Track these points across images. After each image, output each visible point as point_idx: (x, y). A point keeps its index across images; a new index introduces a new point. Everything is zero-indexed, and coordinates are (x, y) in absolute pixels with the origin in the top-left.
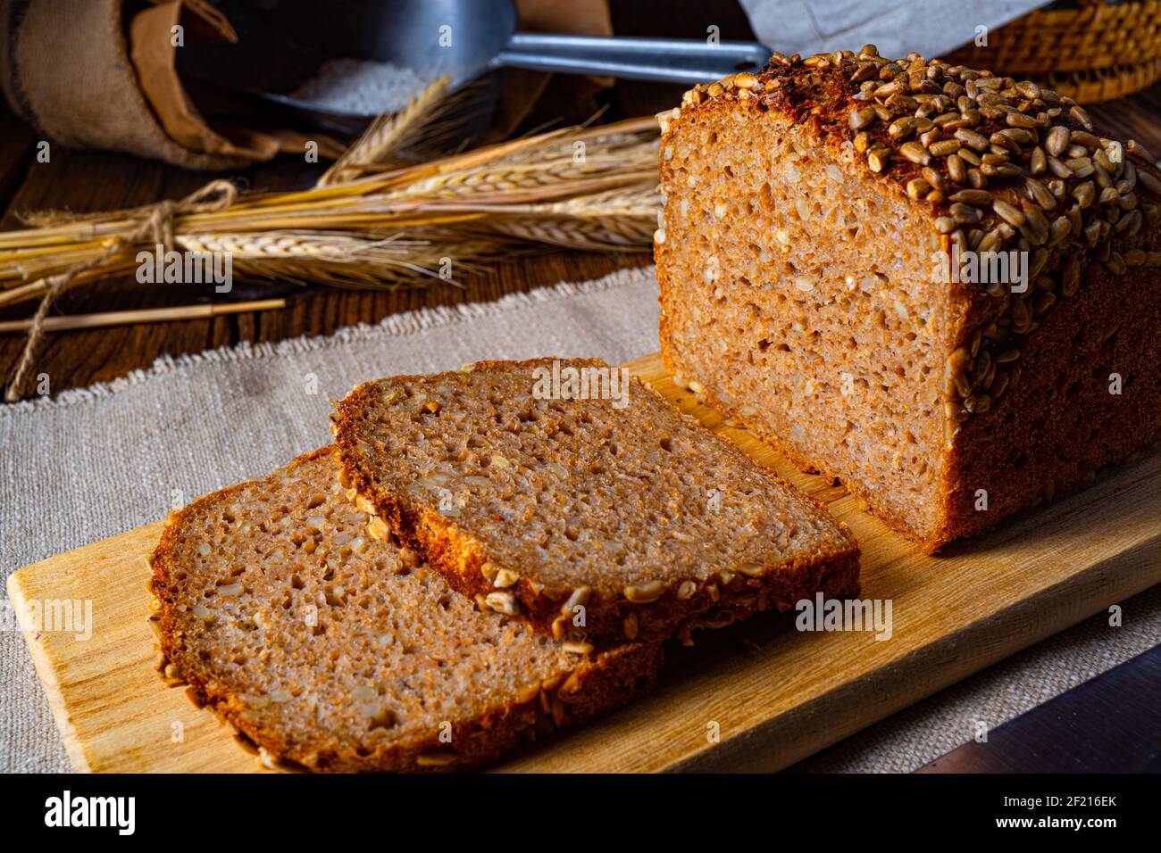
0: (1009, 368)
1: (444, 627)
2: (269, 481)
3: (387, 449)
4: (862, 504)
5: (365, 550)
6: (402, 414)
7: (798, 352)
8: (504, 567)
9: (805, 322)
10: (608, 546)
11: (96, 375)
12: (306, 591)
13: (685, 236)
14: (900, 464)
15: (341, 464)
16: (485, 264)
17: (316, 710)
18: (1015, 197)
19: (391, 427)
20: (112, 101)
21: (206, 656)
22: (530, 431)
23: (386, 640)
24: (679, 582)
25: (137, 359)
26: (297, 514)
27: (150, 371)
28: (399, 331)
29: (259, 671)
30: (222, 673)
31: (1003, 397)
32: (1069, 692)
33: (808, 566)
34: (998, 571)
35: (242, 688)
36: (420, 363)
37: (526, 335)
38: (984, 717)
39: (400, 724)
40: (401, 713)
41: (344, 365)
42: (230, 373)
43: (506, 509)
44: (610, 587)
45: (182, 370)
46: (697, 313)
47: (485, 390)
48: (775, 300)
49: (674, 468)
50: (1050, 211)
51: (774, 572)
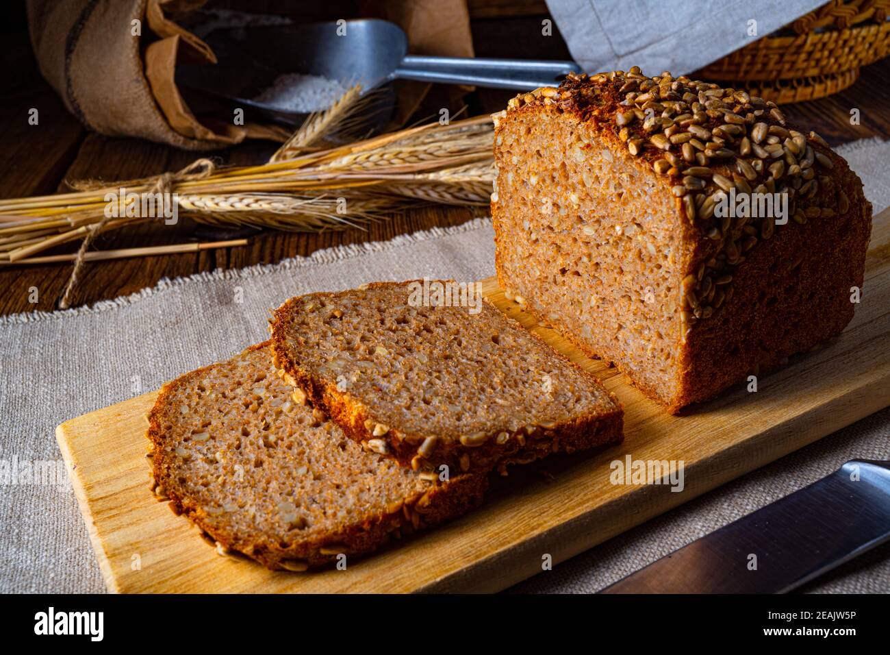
0: (725, 288)
1: (341, 462)
2: (229, 363)
3: (306, 342)
4: (628, 380)
5: (291, 410)
6: (317, 319)
7: (586, 276)
8: (380, 422)
9: (589, 256)
10: (451, 408)
11: (120, 291)
12: (250, 437)
13: (511, 198)
14: (652, 353)
15: (275, 352)
16: (384, 215)
17: (254, 517)
18: (729, 172)
19: (309, 328)
20: (134, 104)
21: (183, 481)
22: (403, 330)
23: (302, 470)
24: (498, 433)
25: (147, 280)
26: (247, 386)
27: (155, 288)
28: (323, 261)
29: (217, 492)
30: (193, 492)
31: (721, 308)
32: (764, 508)
33: (587, 423)
34: (719, 426)
35: (206, 502)
36: (337, 283)
37: (409, 264)
38: (705, 525)
39: (309, 527)
40: (310, 519)
41: (285, 284)
42: (209, 290)
43: (383, 383)
44: (450, 436)
45: (176, 287)
46: (520, 249)
47: (375, 303)
48: (570, 241)
49: (500, 355)
50: (753, 181)
51: (563, 426)
